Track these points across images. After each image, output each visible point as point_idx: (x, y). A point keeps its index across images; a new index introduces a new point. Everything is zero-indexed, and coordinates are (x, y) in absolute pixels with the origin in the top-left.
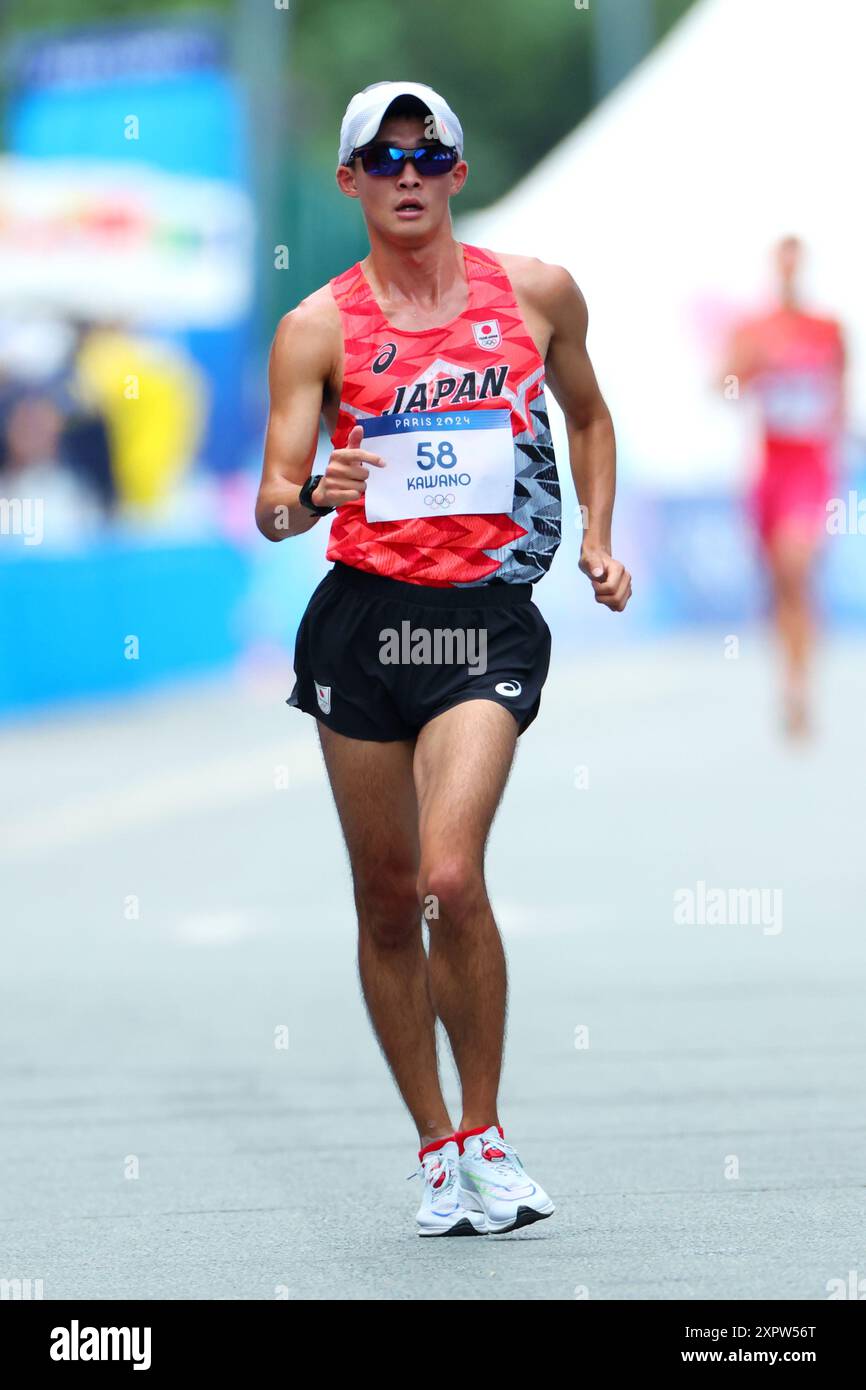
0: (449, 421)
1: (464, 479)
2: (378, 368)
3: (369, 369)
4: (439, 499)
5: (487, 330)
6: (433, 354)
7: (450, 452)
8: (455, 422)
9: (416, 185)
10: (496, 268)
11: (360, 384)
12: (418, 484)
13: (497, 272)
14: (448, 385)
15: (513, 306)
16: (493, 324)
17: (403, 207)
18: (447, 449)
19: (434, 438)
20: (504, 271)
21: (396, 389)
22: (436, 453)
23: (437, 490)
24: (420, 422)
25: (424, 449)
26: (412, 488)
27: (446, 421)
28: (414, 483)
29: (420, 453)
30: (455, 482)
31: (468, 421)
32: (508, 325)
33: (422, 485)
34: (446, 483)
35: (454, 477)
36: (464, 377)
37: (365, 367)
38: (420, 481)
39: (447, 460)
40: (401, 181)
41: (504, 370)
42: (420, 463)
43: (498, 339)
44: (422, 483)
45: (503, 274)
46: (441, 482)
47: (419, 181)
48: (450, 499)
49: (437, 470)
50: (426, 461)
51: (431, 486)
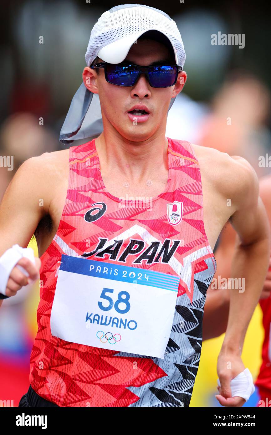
0: (132, 275)
1: (132, 325)
2: (88, 217)
3: (82, 215)
4: (109, 336)
5: (175, 208)
6: (133, 220)
7: (126, 301)
8: (137, 277)
9: (147, 96)
10: (193, 160)
11: (73, 226)
12: (94, 319)
13: (193, 163)
14: (138, 245)
15: (199, 193)
16: (179, 204)
17: (133, 112)
18: (125, 298)
19: (118, 286)
20: (198, 164)
21: (99, 238)
22: (115, 299)
23: (109, 328)
24: (109, 272)
25: (107, 294)
26: (89, 321)
27: (130, 274)
28: (92, 317)
29: (103, 296)
30: (125, 325)
31: (147, 279)
32: (190, 208)
33: (98, 321)
34: (117, 324)
35: (124, 322)
36: (151, 244)
37: (80, 213)
38: (97, 318)
39: (122, 306)
40: (134, 92)
41: (177, 243)
42: (100, 304)
43: (179, 218)
44: (97, 320)
45: (197, 167)
46: (113, 323)
47: (149, 93)
48: (117, 337)
49: (113, 313)
50: (106, 303)
51: (105, 324)
